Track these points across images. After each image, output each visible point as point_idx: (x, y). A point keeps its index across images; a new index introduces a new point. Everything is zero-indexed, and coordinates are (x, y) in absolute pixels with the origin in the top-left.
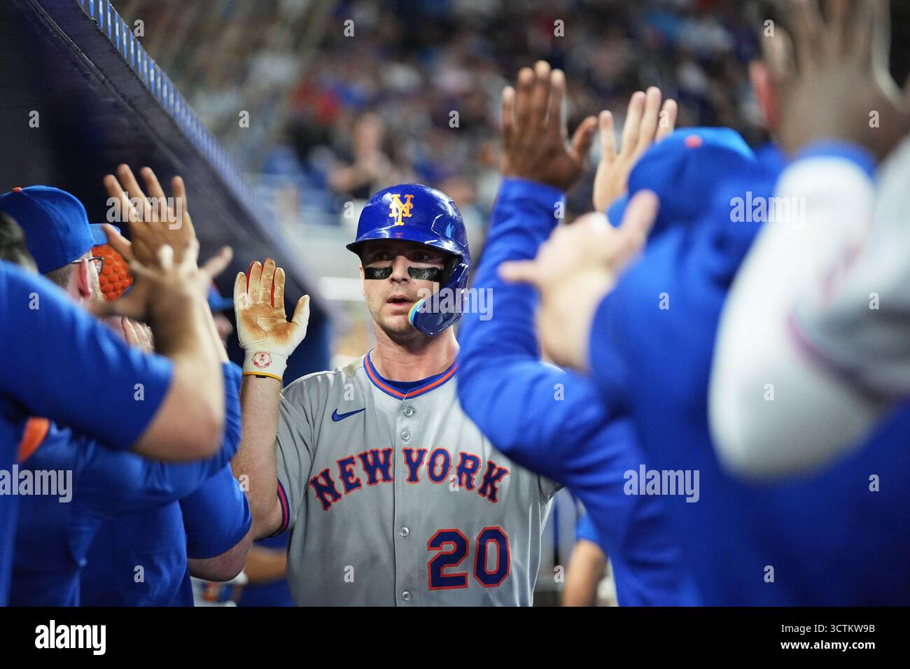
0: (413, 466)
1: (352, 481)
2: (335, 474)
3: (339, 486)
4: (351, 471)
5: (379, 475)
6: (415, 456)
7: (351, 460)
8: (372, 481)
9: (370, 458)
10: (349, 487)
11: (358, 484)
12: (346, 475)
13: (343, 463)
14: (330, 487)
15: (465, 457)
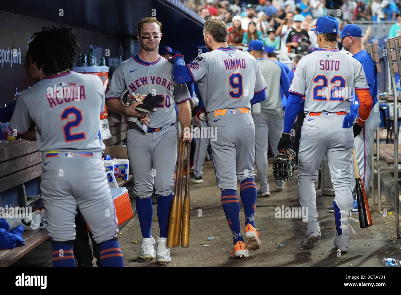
0: (153, 80)
1: (139, 85)
2: (135, 84)
3: (136, 86)
4: (138, 83)
5: (145, 83)
6: (153, 78)
7: (138, 80)
8: (144, 84)
9: (142, 79)
10: (138, 86)
11: (140, 85)
12: (137, 84)
13: (136, 81)
14: (134, 87)
15: (164, 80)
